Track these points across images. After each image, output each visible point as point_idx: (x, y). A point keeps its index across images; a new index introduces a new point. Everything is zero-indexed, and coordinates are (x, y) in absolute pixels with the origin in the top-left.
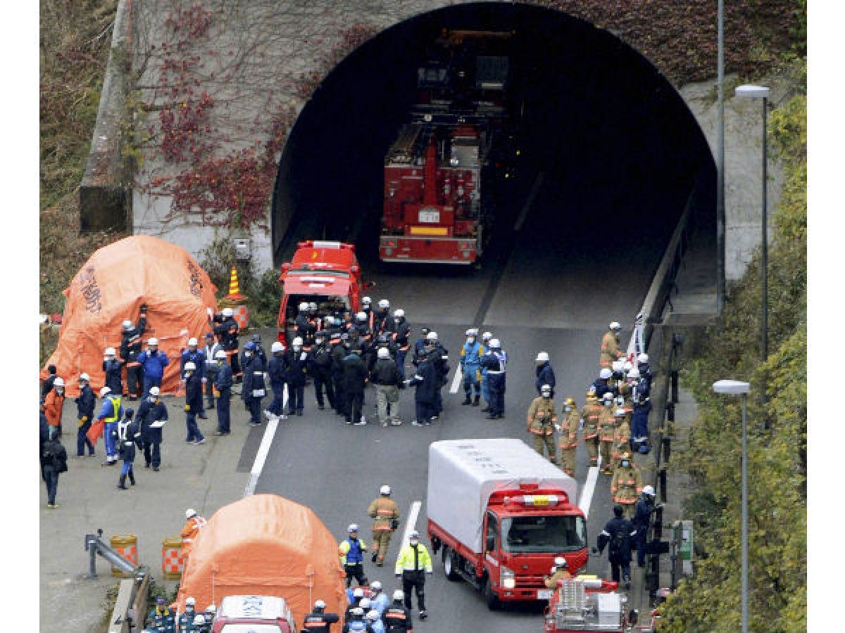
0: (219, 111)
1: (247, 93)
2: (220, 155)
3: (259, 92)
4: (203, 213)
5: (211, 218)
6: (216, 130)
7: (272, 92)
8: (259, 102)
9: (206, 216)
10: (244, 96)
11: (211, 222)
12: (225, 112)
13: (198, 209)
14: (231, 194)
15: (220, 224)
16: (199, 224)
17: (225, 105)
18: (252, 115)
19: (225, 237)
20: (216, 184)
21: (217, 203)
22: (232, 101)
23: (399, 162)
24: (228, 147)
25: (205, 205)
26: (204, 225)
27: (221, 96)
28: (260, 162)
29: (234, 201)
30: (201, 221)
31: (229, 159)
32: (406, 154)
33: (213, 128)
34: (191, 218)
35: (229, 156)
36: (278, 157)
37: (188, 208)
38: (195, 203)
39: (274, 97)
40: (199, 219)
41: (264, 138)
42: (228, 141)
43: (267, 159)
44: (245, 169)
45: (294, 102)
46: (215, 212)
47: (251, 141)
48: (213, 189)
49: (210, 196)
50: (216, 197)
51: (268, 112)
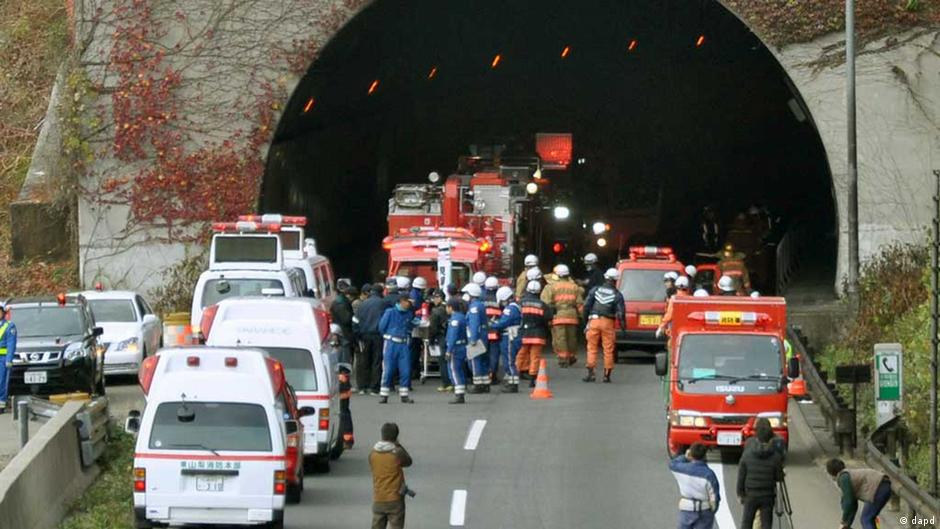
0: (189, 93)
1: (224, 68)
2: (191, 149)
3: (240, 67)
4: (169, 225)
5: (180, 232)
6: (185, 118)
7: (256, 67)
8: (239, 79)
9: (174, 230)
10: (221, 73)
11: (180, 237)
12: (196, 94)
13: (163, 221)
14: (205, 201)
15: (191, 240)
16: (163, 241)
17: (195, 85)
18: (231, 97)
19: (198, 254)
20: (185, 188)
21: (187, 212)
22: (204, 79)
23: (407, 207)
24: (199, 139)
25: (171, 215)
26: (170, 243)
27: (190, 74)
28: (242, 158)
29: (209, 209)
30: (166, 236)
31: (202, 155)
32: (418, 196)
33: (180, 116)
34: (155, 233)
35: (202, 150)
36: (265, 151)
37: (150, 219)
38: (159, 212)
39: (259, 73)
40: (163, 233)
41: (246, 127)
42: (200, 131)
43: (250, 152)
44: (223, 167)
45: (284, 79)
46: (184, 225)
47: (230, 132)
48: (182, 193)
49: (179, 204)
50: (186, 205)
51: (251, 93)
